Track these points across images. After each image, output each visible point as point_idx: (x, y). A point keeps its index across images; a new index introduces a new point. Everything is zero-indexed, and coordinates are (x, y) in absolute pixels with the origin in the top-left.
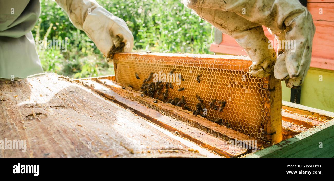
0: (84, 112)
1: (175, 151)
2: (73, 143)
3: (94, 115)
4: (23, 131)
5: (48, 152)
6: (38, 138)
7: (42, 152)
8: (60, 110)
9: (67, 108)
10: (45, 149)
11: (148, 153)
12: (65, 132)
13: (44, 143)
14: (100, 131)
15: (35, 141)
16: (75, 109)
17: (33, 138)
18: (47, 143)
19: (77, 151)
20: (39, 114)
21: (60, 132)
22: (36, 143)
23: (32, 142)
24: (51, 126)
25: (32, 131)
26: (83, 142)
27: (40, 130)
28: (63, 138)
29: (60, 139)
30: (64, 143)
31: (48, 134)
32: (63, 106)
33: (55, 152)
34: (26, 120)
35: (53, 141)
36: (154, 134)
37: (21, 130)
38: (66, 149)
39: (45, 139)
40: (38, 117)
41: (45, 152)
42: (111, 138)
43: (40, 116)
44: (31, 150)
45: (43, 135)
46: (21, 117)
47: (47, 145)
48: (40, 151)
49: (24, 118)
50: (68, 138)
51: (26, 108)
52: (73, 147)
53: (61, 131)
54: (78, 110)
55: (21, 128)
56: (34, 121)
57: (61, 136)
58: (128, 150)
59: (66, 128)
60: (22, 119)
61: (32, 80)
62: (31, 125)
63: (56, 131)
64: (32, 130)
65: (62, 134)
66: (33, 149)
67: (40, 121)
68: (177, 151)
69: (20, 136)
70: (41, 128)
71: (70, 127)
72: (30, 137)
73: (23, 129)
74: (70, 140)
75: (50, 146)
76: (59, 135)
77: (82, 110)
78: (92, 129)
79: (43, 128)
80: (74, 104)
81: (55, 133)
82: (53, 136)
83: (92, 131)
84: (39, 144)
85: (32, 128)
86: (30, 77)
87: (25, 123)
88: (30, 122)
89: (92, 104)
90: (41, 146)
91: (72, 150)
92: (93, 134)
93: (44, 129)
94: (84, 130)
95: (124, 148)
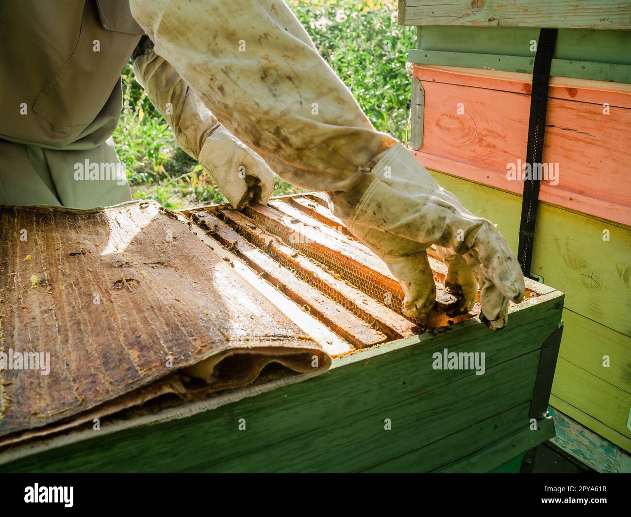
0: (188, 275)
1: (280, 338)
2: (167, 325)
3: (200, 280)
4: (111, 304)
5: (140, 334)
6: (129, 315)
7: (133, 333)
8: (156, 270)
9: (166, 267)
10: (136, 330)
11: (246, 341)
12: (160, 309)
13: (136, 322)
14: (200, 309)
15: (126, 319)
16: (176, 268)
17: (123, 315)
18: (139, 323)
19: (172, 334)
20: (130, 280)
21: (154, 309)
22: (126, 322)
23: (122, 320)
24: (144, 299)
25: (122, 305)
26: (178, 324)
27: (131, 305)
28: (157, 317)
29: (153, 318)
30: (158, 323)
31: (140, 311)
32: (162, 264)
33: (148, 335)
34: (114, 289)
35: (145, 321)
36: (264, 315)
37: (108, 303)
38: (159, 331)
39: (137, 317)
40: (128, 285)
41: (136, 333)
42: (210, 320)
43: (131, 282)
44: (121, 330)
45: (134, 311)
46: (108, 284)
47: (139, 325)
48: (131, 333)
49: (112, 286)
50: (163, 317)
51: (114, 269)
52: (167, 329)
53: (155, 307)
54: (180, 270)
55: (108, 300)
56: (124, 290)
57: (156, 314)
58: (225, 336)
59: (161, 304)
60: (110, 286)
61: (120, 213)
62: (120, 297)
63: (149, 307)
64: (122, 303)
65: (156, 311)
66: (124, 329)
67: (131, 292)
68: (282, 338)
69: (108, 312)
70: (132, 302)
71: (166, 303)
72: (120, 313)
73: (111, 302)
74: (164, 321)
75: (142, 326)
76: (152, 313)
77: (186, 272)
78: (191, 307)
79: (134, 302)
80: (176, 261)
81: (148, 309)
82: (146, 314)
83: (191, 309)
84: (130, 324)
85: (121, 301)
86: (116, 207)
87: (114, 293)
88: (119, 292)
89: (200, 261)
90: (132, 325)
91: (166, 333)
92: (191, 313)
93: (136, 303)
94: (182, 306)
95: (220, 334)
